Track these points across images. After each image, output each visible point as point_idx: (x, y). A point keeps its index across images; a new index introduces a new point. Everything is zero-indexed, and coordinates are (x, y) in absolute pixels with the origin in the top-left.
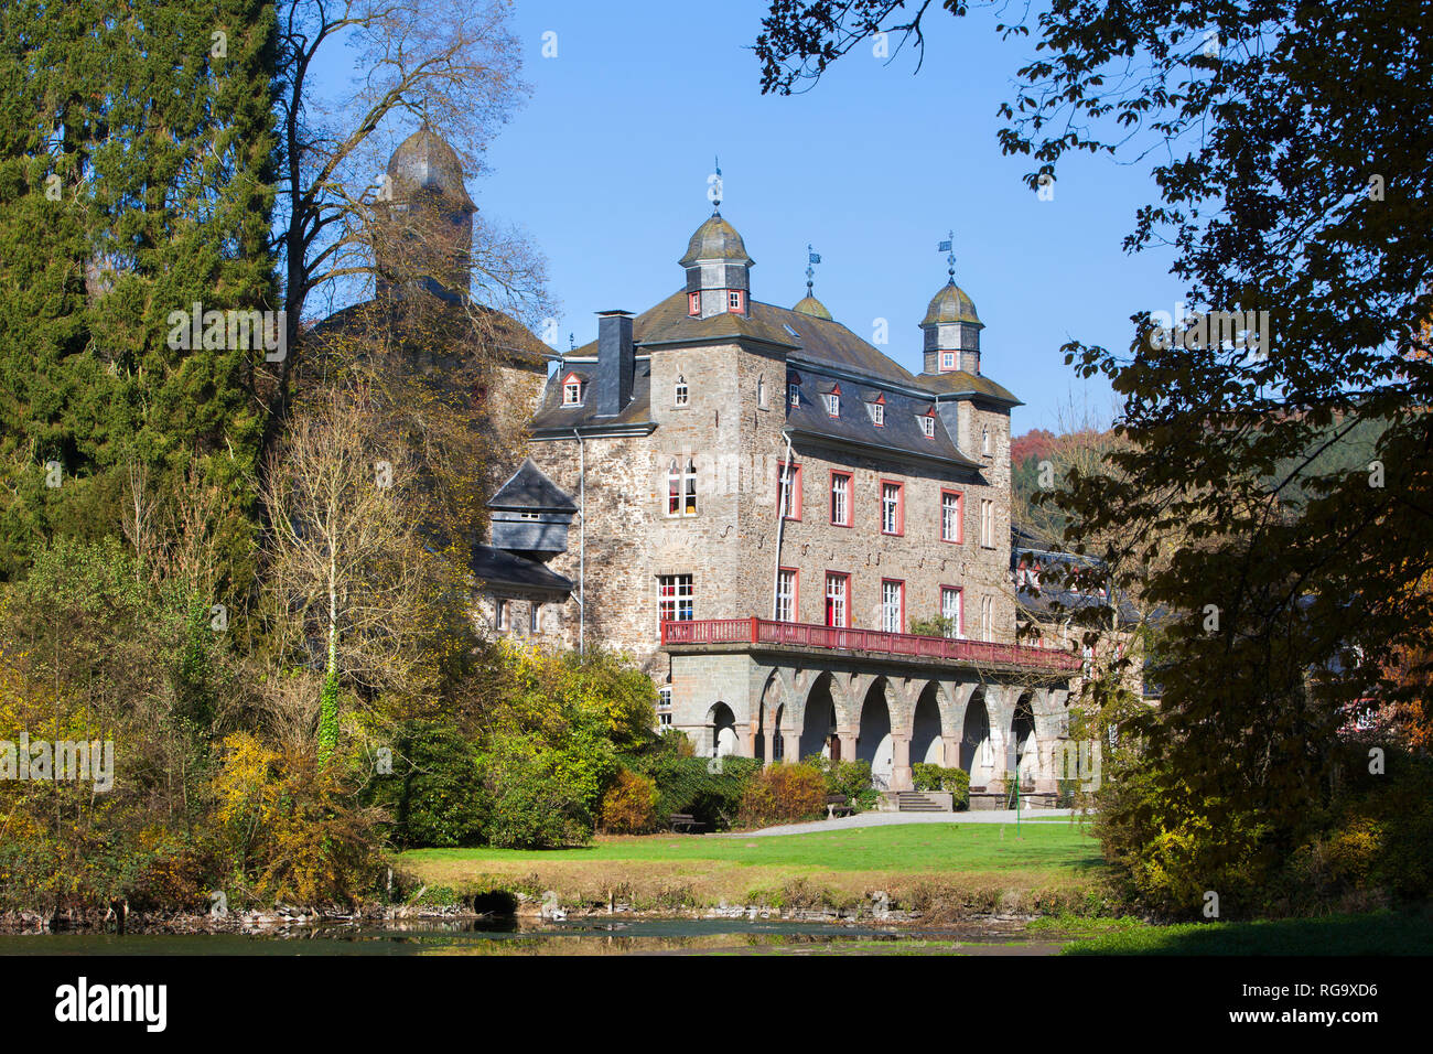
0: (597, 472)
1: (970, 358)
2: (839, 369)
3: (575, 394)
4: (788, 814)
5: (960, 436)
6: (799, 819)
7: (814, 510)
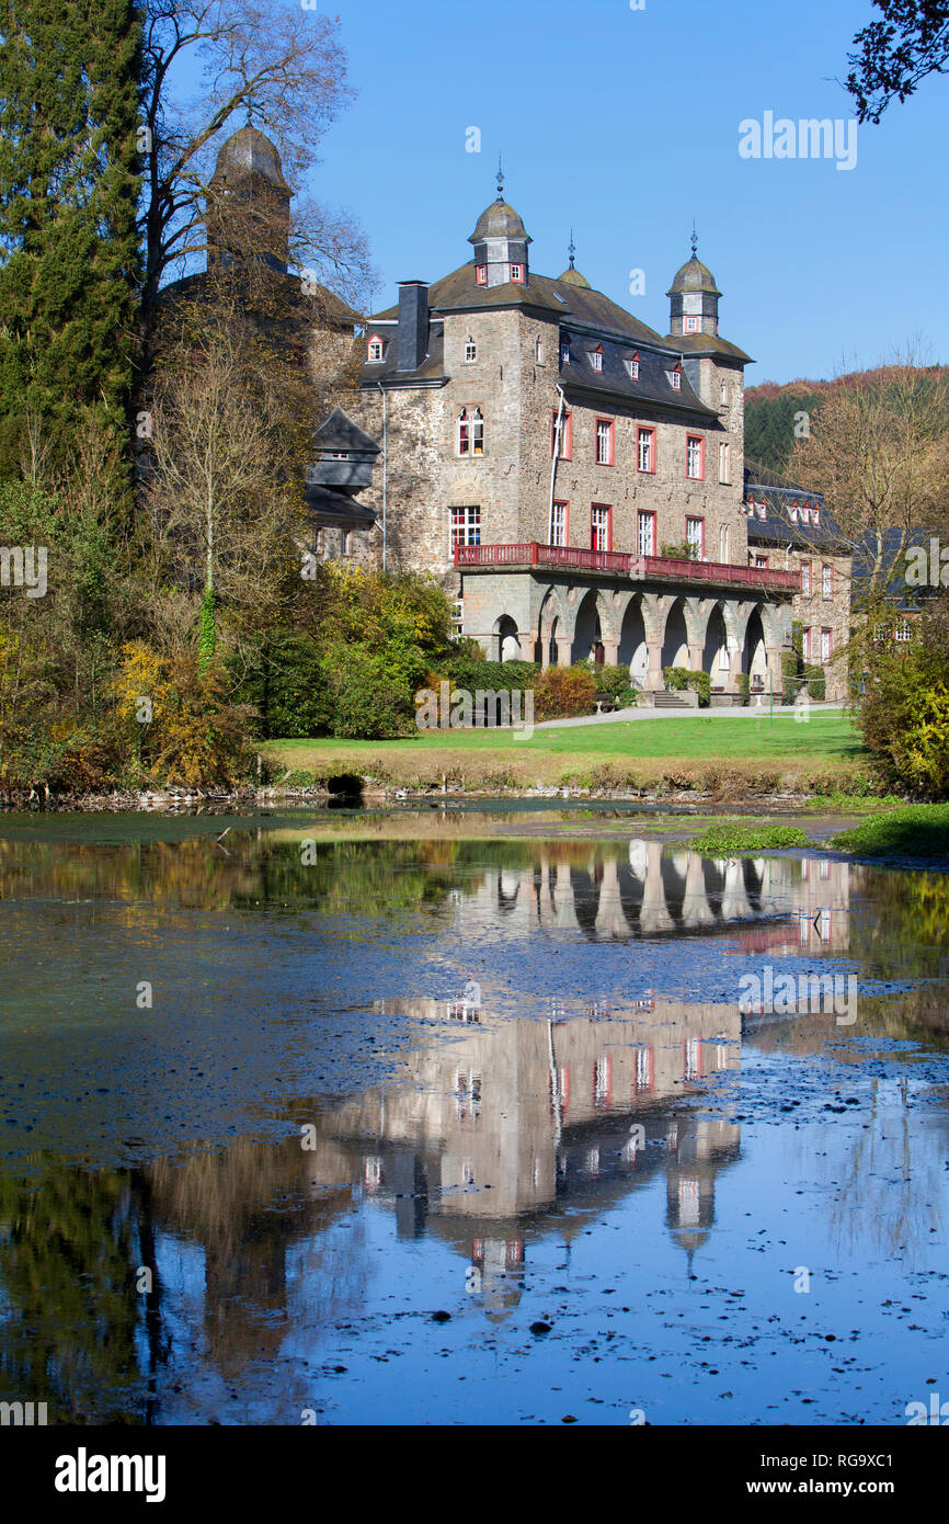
0: (397, 419)
1: (710, 322)
2: (601, 331)
3: (378, 352)
4: (564, 710)
5: (702, 388)
6: (573, 714)
7: (582, 451)
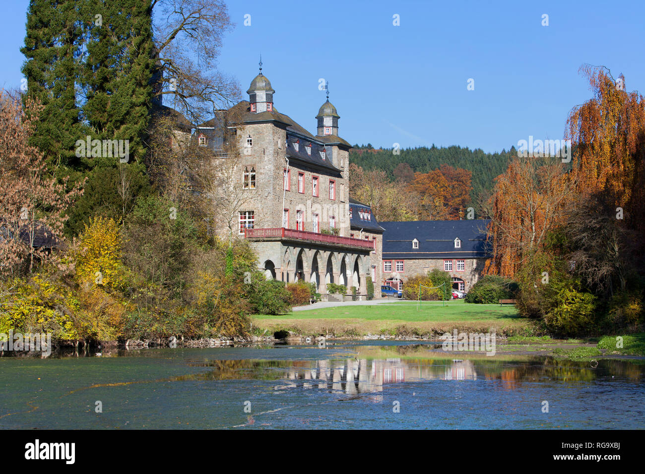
1: (335, 129)
2: (297, 133)
3: (203, 141)
4: (298, 302)
5: (333, 159)
6: (302, 304)
7: (293, 187)
